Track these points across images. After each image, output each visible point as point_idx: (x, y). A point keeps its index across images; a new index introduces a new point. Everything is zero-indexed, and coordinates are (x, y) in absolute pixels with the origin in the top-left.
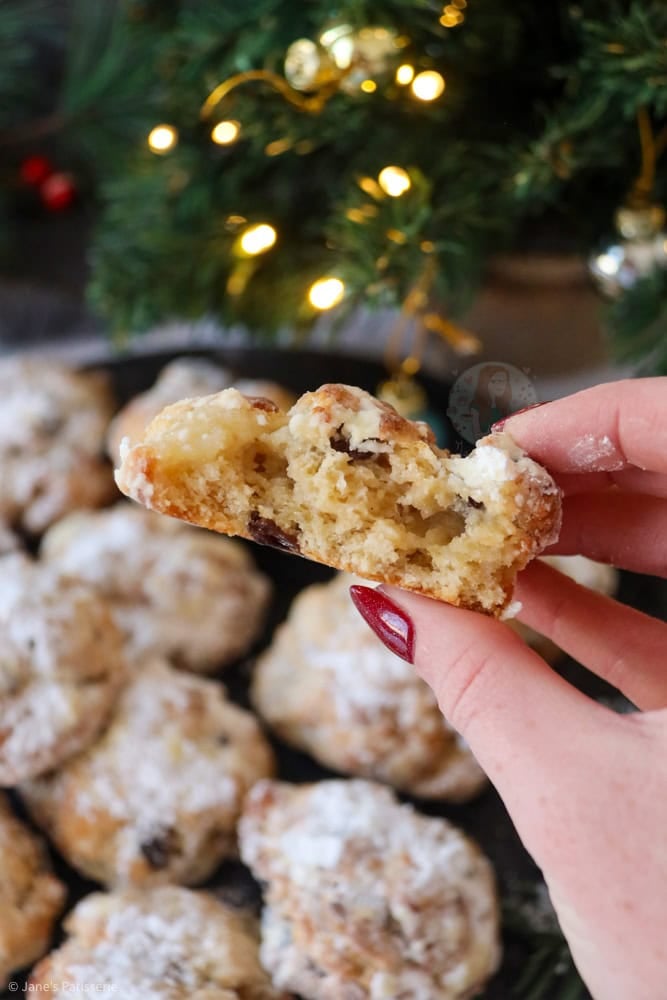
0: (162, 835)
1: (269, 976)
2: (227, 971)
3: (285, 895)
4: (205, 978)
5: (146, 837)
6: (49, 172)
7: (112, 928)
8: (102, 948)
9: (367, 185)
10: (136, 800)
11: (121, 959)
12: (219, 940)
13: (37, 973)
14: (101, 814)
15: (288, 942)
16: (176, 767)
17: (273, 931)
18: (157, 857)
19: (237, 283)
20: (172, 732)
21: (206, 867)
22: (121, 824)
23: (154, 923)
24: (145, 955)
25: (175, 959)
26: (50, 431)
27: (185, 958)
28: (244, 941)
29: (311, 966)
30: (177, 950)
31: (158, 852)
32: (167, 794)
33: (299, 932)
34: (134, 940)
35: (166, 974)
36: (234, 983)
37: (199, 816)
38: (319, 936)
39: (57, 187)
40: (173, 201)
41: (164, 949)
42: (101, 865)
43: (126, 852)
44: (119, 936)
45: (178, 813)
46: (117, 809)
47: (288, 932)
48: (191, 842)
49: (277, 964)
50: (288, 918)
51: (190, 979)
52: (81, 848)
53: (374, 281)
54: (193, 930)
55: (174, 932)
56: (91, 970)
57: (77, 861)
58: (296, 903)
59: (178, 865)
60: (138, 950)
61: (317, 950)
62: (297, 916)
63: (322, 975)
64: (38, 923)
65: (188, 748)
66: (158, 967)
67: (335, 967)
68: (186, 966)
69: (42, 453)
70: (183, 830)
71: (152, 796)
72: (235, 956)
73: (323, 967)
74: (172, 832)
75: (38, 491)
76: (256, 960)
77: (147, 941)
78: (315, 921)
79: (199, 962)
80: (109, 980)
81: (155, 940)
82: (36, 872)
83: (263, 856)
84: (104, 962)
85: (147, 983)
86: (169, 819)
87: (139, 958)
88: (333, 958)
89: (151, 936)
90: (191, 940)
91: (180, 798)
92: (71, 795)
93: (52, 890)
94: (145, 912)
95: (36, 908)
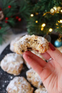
5: (41, 83)
9: (59, 22)
10: (40, 80)
22: (38, 82)
39: (20, 19)
42: (37, 86)
43: (39, 85)
46: (38, 81)
52: (35, 85)
92: (33, 80)
93: (33, 89)
94: (43, 91)
95: (32, 91)
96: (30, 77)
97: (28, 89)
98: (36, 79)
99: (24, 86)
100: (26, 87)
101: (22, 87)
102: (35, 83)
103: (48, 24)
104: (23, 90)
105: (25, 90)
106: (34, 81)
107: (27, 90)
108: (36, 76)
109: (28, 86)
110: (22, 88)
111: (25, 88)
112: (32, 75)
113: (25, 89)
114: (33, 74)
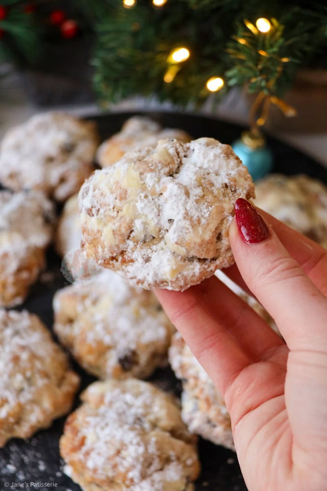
0: (129, 354)
1: (186, 426)
2: (165, 422)
3: (196, 386)
4: (154, 425)
5: (122, 355)
6: (65, 19)
7: (107, 399)
8: (102, 409)
9: (250, 26)
10: (117, 336)
11: (112, 415)
12: (161, 407)
13: (69, 419)
14: (100, 343)
15: (196, 409)
16: (137, 320)
17: (188, 403)
18: (127, 365)
19: (169, 77)
20: (134, 303)
21: (149, 371)
22: (109, 348)
23: (128, 398)
24: (124, 413)
25: (139, 416)
26: (68, 150)
27: (145, 415)
28: (174, 409)
29: (209, 421)
30: (141, 411)
31: (127, 363)
32: (132, 334)
33: (203, 405)
34: (118, 405)
35: (135, 423)
36: (169, 428)
37: (147, 346)
38: (213, 407)
39: (69, 26)
40: (135, 34)
41: (133, 411)
42: (98, 368)
43: (112, 362)
44: (111, 403)
45: (138, 343)
46: (107, 340)
47: (196, 404)
48: (143, 359)
49: (191, 420)
50: (197, 398)
51: (147, 426)
52: (88, 359)
53: (256, 76)
54: (148, 401)
55: (139, 402)
56: (98, 419)
57: (85, 365)
58: (202, 390)
59: (136, 369)
60: (120, 411)
61: (212, 414)
62: (202, 397)
63: (214, 426)
64: (67, 395)
65: (143, 312)
66: (131, 419)
67: (221, 422)
68: (144, 419)
69: (64, 161)
70: (139, 352)
71: (125, 335)
72: (169, 415)
73: (214, 422)
74: (134, 353)
75: (63, 180)
76: (180, 418)
77: (125, 407)
78: (211, 400)
79: (151, 417)
80: (107, 425)
81: (130, 406)
82: (66, 370)
83: (182, 367)
84: (104, 416)
85: (126, 427)
86: (133, 346)
87: (121, 415)
88: (220, 418)
89: (127, 403)
90: (147, 407)
91: (139, 336)
92: (83, 332)
93: (74, 379)
94: (124, 392)
95: (67, 388)
96: (71, 321)
97: (46, 375)
98: (99, 328)
99: (24, 356)
100: (38, 365)
101: (16, 359)
102: (91, 351)
103: (208, 50)
104: (19, 378)
105: (29, 380)
106: (84, 341)
107: (40, 382)
108: (99, 316)
109: (48, 360)
110: (11, 366)
111: (33, 367)
112: (79, 308)
113: (28, 374)
114: (88, 302)
